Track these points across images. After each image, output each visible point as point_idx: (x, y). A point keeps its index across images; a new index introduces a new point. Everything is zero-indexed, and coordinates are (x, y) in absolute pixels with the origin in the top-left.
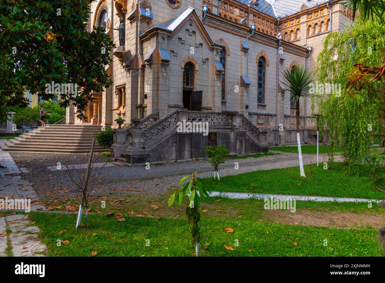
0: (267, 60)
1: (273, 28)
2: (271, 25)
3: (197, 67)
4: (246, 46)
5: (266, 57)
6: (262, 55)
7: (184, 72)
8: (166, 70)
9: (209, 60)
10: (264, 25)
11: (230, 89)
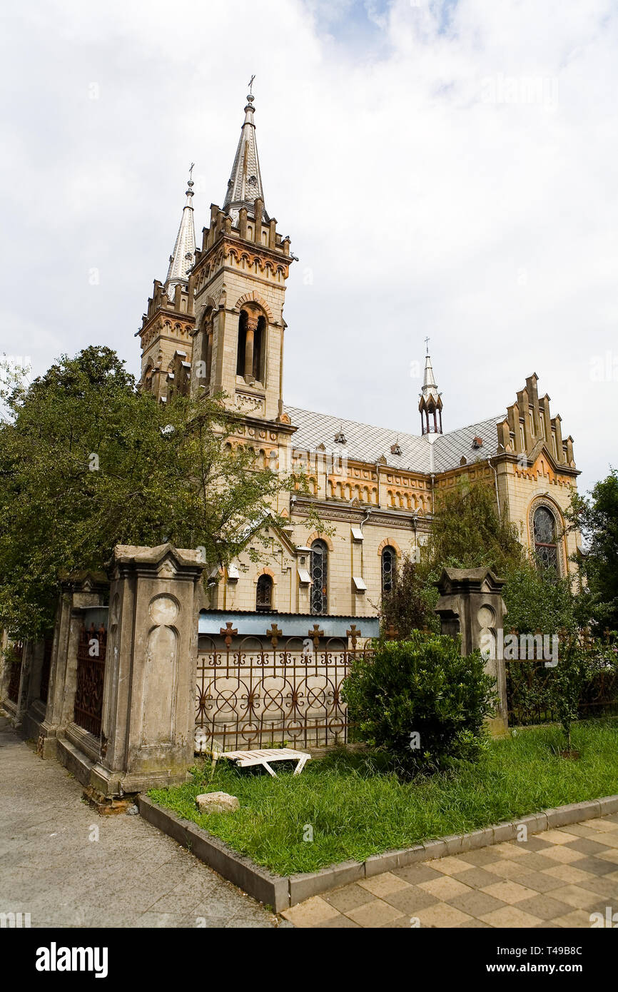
0: (398, 550)
1: (425, 488)
2: (421, 484)
3: (275, 580)
4: (358, 535)
5: (395, 546)
6: (387, 544)
7: (258, 588)
8: (234, 588)
9: (292, 569)
10: (407, 486)
11: (335, 599)
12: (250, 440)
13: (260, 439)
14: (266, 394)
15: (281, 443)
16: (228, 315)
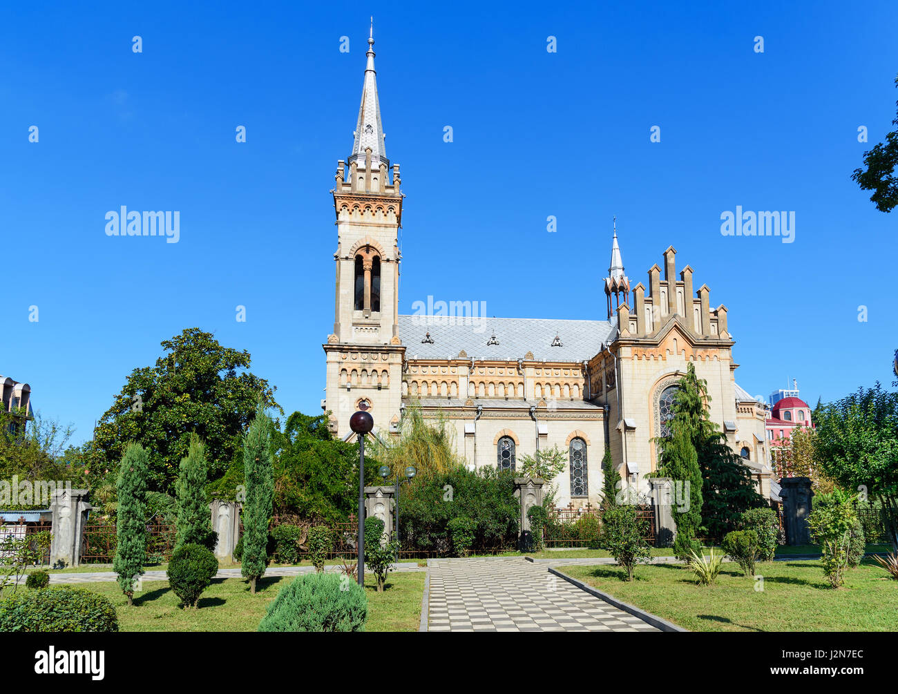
12: (364, 363)
13: (372, 361)
14: (381, 322)
15: (392, 361)
16: (343, 263)
